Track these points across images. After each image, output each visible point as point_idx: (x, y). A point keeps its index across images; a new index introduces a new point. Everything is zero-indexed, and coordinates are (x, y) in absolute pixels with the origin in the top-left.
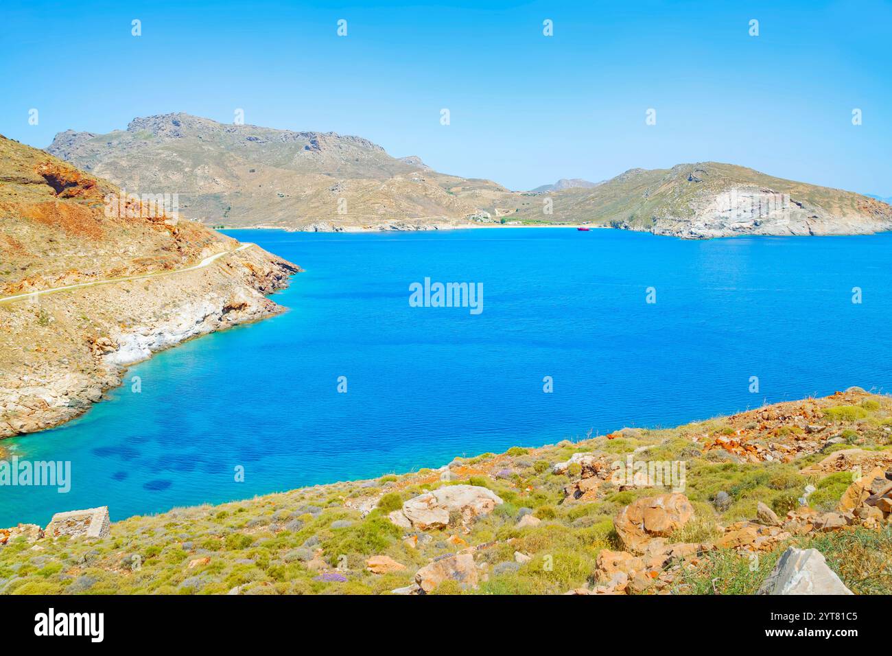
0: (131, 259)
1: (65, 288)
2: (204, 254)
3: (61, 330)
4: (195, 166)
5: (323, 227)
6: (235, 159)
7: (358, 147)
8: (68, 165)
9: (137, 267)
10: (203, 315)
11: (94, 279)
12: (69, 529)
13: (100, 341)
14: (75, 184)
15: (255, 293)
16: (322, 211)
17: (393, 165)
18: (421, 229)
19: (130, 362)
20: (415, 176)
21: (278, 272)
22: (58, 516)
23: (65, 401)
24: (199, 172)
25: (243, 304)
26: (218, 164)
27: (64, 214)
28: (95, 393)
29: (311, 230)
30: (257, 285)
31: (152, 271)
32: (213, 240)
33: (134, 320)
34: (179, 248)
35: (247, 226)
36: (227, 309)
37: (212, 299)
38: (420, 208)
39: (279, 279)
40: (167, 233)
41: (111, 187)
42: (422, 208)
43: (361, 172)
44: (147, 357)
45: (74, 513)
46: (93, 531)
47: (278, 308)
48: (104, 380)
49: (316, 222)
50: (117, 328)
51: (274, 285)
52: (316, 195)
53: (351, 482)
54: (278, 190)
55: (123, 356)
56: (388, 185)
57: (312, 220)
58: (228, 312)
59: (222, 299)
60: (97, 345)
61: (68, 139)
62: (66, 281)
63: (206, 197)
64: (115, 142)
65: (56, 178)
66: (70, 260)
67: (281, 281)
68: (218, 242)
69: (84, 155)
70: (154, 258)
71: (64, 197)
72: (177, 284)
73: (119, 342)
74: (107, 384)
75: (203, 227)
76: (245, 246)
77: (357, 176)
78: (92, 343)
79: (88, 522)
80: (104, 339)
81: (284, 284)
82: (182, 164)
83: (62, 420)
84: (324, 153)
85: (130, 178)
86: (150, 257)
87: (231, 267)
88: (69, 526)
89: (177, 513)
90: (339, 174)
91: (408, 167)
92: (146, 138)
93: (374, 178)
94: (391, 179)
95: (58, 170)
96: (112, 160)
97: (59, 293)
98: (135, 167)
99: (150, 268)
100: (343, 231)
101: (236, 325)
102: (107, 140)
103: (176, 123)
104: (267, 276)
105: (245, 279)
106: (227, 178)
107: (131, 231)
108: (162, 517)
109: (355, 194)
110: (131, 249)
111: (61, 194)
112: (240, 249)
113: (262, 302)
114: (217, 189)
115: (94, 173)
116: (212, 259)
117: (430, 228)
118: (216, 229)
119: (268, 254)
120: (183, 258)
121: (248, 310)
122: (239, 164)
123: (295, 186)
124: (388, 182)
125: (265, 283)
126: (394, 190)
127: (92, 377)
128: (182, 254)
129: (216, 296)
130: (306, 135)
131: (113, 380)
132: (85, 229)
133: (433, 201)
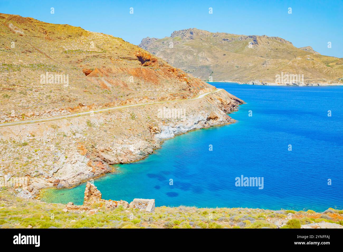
0: (169, 93)
1: (142, 104)
2: (200, 93)
3: (139, 122)
4: (199, 52)
5: (257, 82)
6: (217, 49)
7: (278, 42)
8: (147, 52)
9: (171, 97)
10: (198, 121)
11: (154, 101)
12: (139, 206)
13: (154, 128)
14: (149, 60)
15: (222, 112)
16: (257, 75)
17: (296, 52)
18: (310, 85)
19: (165, 138)
20: (308, 57)
21: (234, 103)
22: (135, 200)
23: (138, 152)
24: (200, 55)
25: (216, 117)
26: (209, 52)
27: (144, 73)
28: (150, 150)
29: (251, 83)
30: (223, 109)
31: (177, 100)
32: (205, 86)
33: (168, 120)
34: (190, 89)
35: (220, 81)
36: (209, 119)
37: (202, 113)
38: (310, 74)
39: (234, 106)
40: (185, 83)
41: (163, 61)
42: (311, 74)
43: (279, 55)
44: (173, 137)
45: (141, 200)
46: (149, 209)
47: (232, 120)
48: (154, 145)
49: (254, 80)
50: (161, 123)
51: (231, 109)
52: (254, 67)
53: (264, 210)
54: (236, 64)
55: (163, 135)
56: (293, 62)
57: (252, 79)
58: (209, 120)
59: (207, 114)
60: (153, 130)
61: (147, 41)
62: (143, 101)
63: (203, 67)
64: (165, 42)
65: (142, 58)
66: (145, 93)
67: (234, 107)
68: (207, 87)
69: (153, 48)
70: (178, 93)
71: (144, 66)
72: (188, 105)
73: (162, 129)
74: (155, 147)
75: (200, 80)
76: (219, 90)
77: (276, 57)
78: (151, 129)
79: (146, 205)
80: (156, 127)
81: (236, 109)
82: (193, 51)
83: (137, 160)
84: (260, 46)
85: (171, 58)
86: (177, 93)
87: (212, 100)
88: (139, 205)
89: (182, 208)
90: (267, 56)
91: (305, 52)
92: (178, 40)
93: (285, 58)
94: (294, 59)
95: (143, 54)
96: (164, 50)
97: (140, 106)
98: (173, 53)
99: (177, 98)
100: (267, 85)
101: (212, 126)
102: (162, 41)
103: (192, 33)
104: (228, 105)
105: (218, 105)
106: (213, 58)
107: (170, 81)
108: (175, 209)
109: (275, 66)
110: (169, 89)
111: (143, 65)
112: (216, 91)
113: (225, 117)
114: (207, 63)
115: (156, 56)
116: (203, 95)
117: (315, 85)
118: (206, 81)
119: (230, 94)
120: (191, 94)
121: (218, 120)
122: (218, 51)
123: (244, 62)
124: (292, 60)
125: (227, 108)
126: (296, 65)
127: (150, 143)
128: (191, 92)
129: (204, 112)
130: (251, 37)
131: (158, 145)
132: (152, 80)
133: (318, 70)
